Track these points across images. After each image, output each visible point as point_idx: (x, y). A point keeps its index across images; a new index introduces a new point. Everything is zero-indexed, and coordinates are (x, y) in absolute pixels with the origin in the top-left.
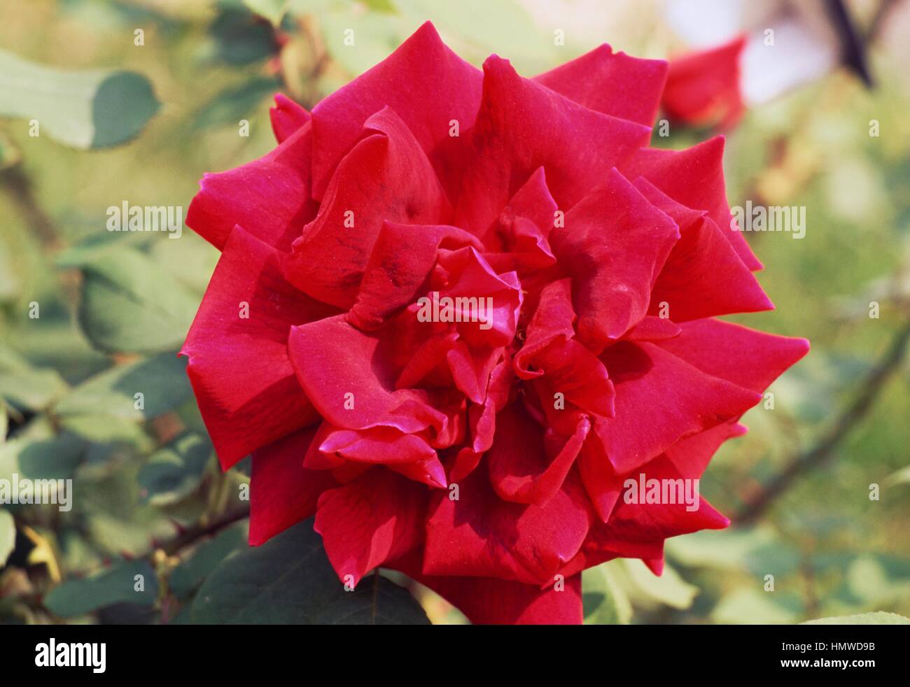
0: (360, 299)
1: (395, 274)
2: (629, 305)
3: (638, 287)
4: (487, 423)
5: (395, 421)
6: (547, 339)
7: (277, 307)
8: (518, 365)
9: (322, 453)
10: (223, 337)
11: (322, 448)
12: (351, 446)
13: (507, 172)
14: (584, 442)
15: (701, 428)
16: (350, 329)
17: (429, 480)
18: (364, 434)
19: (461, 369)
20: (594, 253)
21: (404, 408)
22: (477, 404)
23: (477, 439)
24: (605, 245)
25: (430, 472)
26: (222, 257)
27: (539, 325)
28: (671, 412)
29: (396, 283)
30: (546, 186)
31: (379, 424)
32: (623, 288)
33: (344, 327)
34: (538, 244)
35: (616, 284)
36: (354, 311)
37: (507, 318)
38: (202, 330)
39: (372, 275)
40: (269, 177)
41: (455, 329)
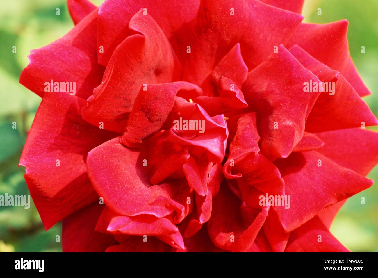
0: (128, 130)
1: (149, 115)
2: (293, 135)
3: (297, 121)
4: (208, 205)
5: (153, 210)
6: (244, 155)
7: (78, 133)
8: (226, 171)
9: (109, 232)
10: (45, 153)
11: (109, 229)
12: (126, 226)
13: (216, 47)
14: (267, 217)
15: (337, 201)
16: (122, 148)
17: (174, 244)
18: (133, 218)
19: (192, 176)
20: (270, 101)
21: (158, 201)
22: (202, 196)
23: (202, 215)
24: (277, 94)
25: (175, 240)
26: (42, 102)
27: (238, 145)
28: (318, 192)
29: (151, 121)
30: (241, 57)
31: (143, 213)
32: (289, 123)
33: (119, 147)
34: (236, 96)
35: (284, 120)
36: (124, 137)
37: (219, 146)
38: (32, 149)
39: (135, 116)
40: (70, 51)
41: (187, 151)
